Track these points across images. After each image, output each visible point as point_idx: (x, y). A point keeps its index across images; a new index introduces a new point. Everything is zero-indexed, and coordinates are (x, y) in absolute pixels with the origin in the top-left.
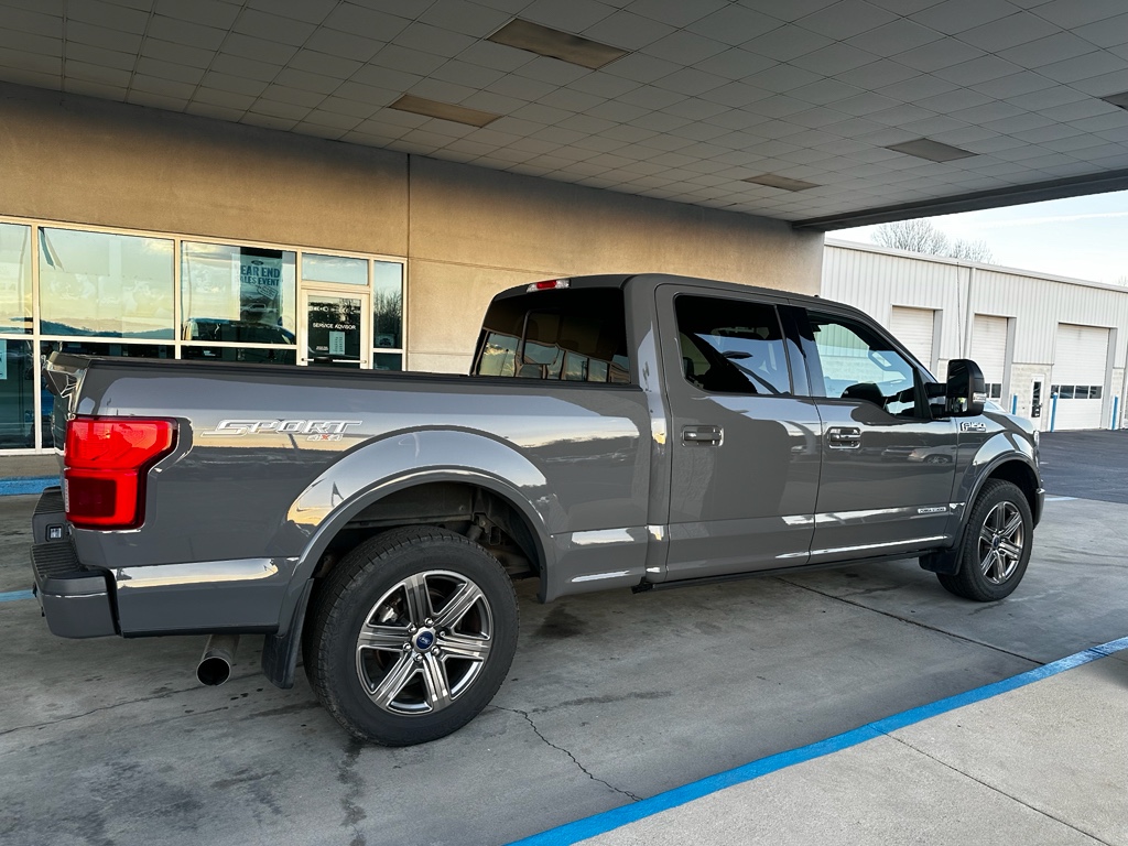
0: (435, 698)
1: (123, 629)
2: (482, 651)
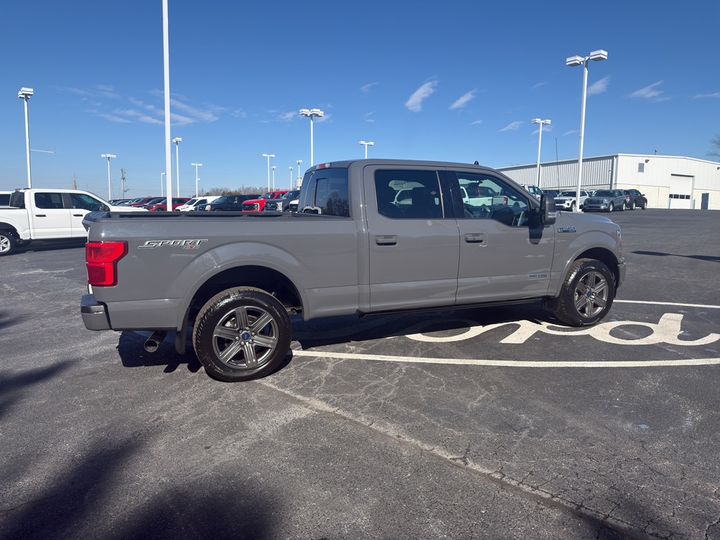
0: (249, 362)
1: (113, 327)
2: (272, 344)
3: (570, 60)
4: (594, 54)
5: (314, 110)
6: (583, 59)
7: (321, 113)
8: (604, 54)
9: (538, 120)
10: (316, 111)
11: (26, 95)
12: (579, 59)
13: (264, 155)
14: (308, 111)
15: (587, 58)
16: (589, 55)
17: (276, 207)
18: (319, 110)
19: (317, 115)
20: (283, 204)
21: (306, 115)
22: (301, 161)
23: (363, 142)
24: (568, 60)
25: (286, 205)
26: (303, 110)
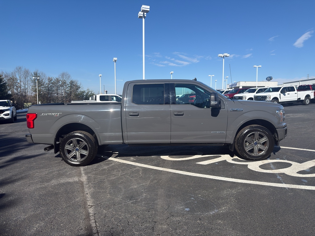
0: (78, 159)
5: (225, 54)
7: (228, 55)
10: (226, 54)
11: (115, 60)
13: (209, 76)
14: (222, 55)
18: (227, 54)
19: (226, 56)
21: (221, 57)
22: (228, 77)
23: (255, 66)
26: (220, 55)
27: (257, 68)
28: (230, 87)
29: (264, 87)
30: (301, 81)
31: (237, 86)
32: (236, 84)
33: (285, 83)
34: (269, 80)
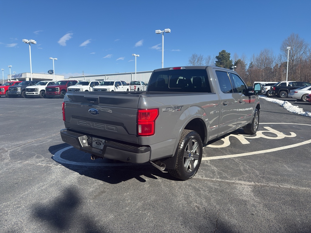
3: (157, 31)
4: (166, 30)
5: (32, 40)
6: (162, 32)
7: (35, 42)
8: (169, 30)
9: (135, 55)
10: (33, 41)
12: (160, 31)
14: (28, 40)
15: (163, 31)
16: (164, 30)
17: (17, 90)
18: (34, 41)
19: (33, 43)
20: (21, 88)
21: (26, 43)
22: (11, 66)
23: (51, 58)
24: (156, 31)
25: (23, 89)
26: (25, 40)
27: (53, 60)
28: (13, 78)
29: (51, 80)
30: (86, 77)
31: (23, 77)
32: (21, 76)
33: (71, 78)
34: (51, 74)
